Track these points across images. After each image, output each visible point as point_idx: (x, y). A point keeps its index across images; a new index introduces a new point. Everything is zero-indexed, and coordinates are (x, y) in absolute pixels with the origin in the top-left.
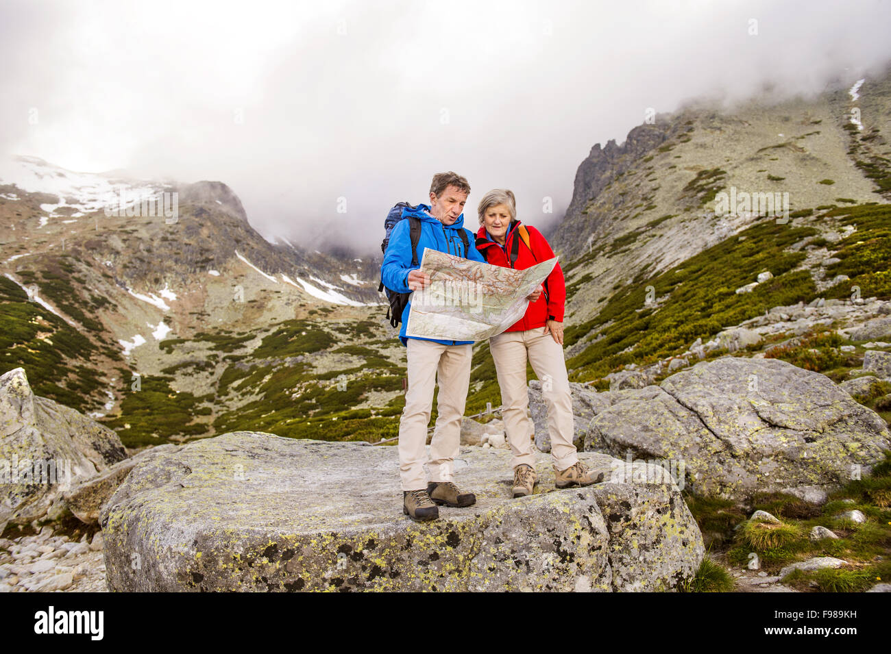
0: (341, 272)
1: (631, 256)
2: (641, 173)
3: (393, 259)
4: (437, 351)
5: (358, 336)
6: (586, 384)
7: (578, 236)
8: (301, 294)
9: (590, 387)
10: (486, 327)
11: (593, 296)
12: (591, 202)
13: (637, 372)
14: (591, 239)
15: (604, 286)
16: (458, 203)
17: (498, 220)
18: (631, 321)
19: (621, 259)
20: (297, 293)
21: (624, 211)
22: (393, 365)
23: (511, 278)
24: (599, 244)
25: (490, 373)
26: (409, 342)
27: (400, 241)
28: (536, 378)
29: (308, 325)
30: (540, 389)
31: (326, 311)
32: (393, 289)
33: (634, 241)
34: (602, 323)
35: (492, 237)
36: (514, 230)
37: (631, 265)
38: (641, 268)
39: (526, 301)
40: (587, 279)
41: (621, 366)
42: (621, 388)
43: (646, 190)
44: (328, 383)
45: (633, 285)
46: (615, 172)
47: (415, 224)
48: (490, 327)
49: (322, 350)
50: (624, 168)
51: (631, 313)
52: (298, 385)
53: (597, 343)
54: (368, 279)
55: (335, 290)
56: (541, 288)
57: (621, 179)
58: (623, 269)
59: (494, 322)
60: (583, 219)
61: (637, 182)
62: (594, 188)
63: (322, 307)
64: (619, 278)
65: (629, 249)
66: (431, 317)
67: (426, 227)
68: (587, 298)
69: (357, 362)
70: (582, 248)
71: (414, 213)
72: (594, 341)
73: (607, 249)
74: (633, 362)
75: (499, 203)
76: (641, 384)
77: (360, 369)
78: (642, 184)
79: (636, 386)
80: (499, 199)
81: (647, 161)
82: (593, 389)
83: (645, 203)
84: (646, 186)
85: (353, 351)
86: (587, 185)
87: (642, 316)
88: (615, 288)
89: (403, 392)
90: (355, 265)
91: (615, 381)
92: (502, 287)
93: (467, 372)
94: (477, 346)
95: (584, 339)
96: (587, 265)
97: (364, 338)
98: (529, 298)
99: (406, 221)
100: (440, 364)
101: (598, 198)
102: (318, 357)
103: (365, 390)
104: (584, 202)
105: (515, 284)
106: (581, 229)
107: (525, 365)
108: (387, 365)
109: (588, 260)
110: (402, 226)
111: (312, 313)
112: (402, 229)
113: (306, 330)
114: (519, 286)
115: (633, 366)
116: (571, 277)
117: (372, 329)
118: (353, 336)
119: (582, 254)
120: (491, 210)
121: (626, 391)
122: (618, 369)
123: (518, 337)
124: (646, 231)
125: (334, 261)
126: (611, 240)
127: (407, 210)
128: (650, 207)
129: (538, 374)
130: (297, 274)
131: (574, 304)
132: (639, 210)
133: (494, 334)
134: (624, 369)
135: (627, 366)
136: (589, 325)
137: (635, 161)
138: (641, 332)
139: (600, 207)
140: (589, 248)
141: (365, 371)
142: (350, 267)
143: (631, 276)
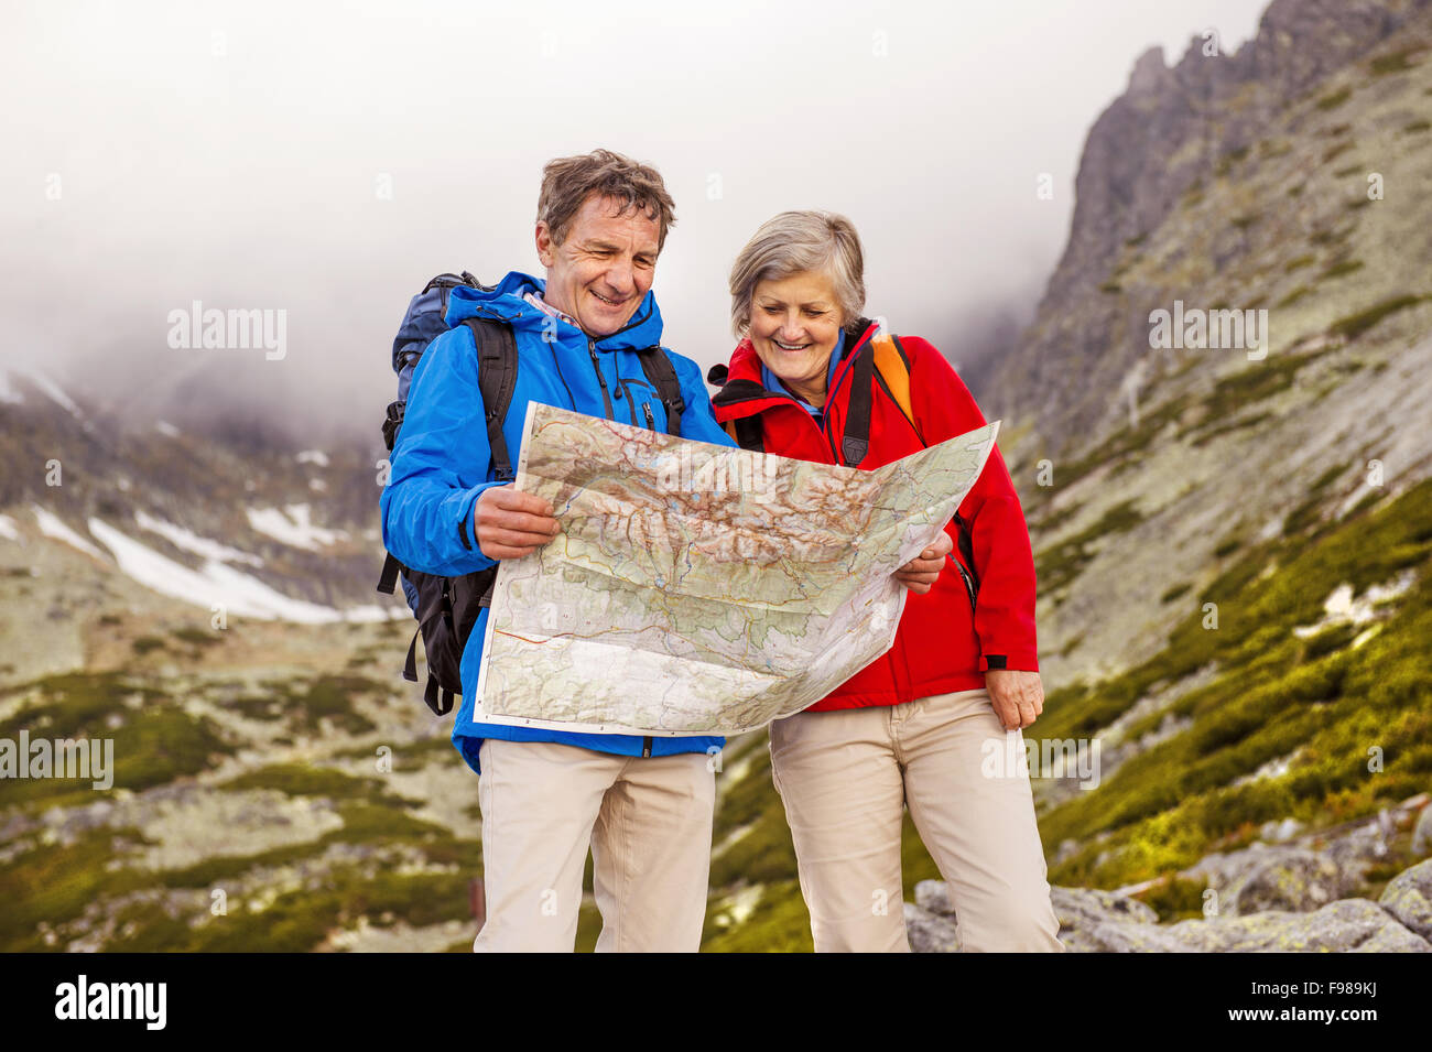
0: (252, 499)
1: (1275, 440)
2: (1307, 147)
3: (421, 463)
4: (589, 778)
5: (313, 730)
6: (1123, 892)
7: (1088, 371)
8: (105, 575)
9: (1132, 904)
10: (756, 683)
11: (1146, 580)
12: (1134, 252)
13: (1304, 852)
14: (1133, 381)
15: (1182, 546)
16: (628, 256)
17: (795, 326)
18: (1279, 669)
19: (1241, 451)
20: (90, 577)
21: (1247, 281)
22: (439, 831)
23: (834, 499)
24: (1163, 397)
25: (773, 860)
26: (490, 752)
27: (441, 403)
28: (936, 875)
29: (131, 691)
30: (954, 914)
31: (197, 639)
32: (423, 563)
33: (1287, 385)
34: (1179, 675)
35: (781, 381)
36: (856, 353)
37: (1278, 470)
38: (1313, 479)
39: (896, 590)
40: (1122, 519)
41: (1247, 830)
42: (1246, 910)
43: (1326, 207)
44: (199, 898)
45: (1284, 542)
46: (1215, 145)
47: (495, 343)
48: (771, 681)
49: (182, 781)
50: (1248, 131)
51: (1278, 639)
52: (92, 910)
53: (1159, 749)
54: (350, 524)
55: (231, 564)
56: (945, 542)
57: (1238, 168)
58: (1247, 483)
59: (778, 663)
60: (1106, 311)
61: (1296, 179)
62: (1143, 201)
63: (180, 625)
64: (1236, 518)
65: (1267, 416)
66: (562, 653)
67: (530, 351)
68: (1121, 587)
69: (308, 819)
70: (1099, 410)
71: (487, 304)
72: (1151, 741)
73: (1193, 415)
74: (1289, 812)
75: (798, 270)
76: (1317, 893)
77: (318, 848)
78: (1311, 187)
79: (1297, 900)
80: (799, 253)
81: (1329, 104)
82: (1144, 912)
83: (1322, 254)
84: (1324, 193)
85: (292, 782)
86: (1119, 192)
87: (1317, 649)
88: (1223, 552)
89: (472, 926)
90: (302, 474)
91: (1225, 883)
92: (806, 535)
93: (697, 855)
94: (737, 758)
95: (1115, 732)
96: (1120, 471)
97: (334, 737)
98: (903, 576)
99: (464, 334)
100: (600, 827)
101: (1157, 236)
102: (167, 806)
103: (335, 924)
104: (1111, 251)
105: (849, 521)
106: (1098, 346)
107: (896, 827)
108: (417, 831)
109: (1124, 453)
110: (450, 349)
111: (144, 646)
112: (447, 360)
113: (123, 710)
114: (865, 529)
115: (1288, 827)
116: (1067, 515)
117: (364, 704)
118: (295, 729)
119: (1103, 433)
120: (772, 292)
121: (1260, 917)
122: (1235, 839)
123: (873, 725)
124: (1325, 351)
125: (225, 459)
126: (1203, 385)
127: (465, 295)
128: (1340, 268)
129: (944, 863)
130: (91, 507)
131: (1078, 610)
132: (1300, 279)
133: (786, 708)
134: (1256, 838)
135: (1267, 828)
136: (1131, 684)
137: (1286, 105)
138: (1318, 708)
139: (1163, 269)
140: (1126, 410)
141: (337, 853)
142: (287, 480)
143: (1276, 509)
